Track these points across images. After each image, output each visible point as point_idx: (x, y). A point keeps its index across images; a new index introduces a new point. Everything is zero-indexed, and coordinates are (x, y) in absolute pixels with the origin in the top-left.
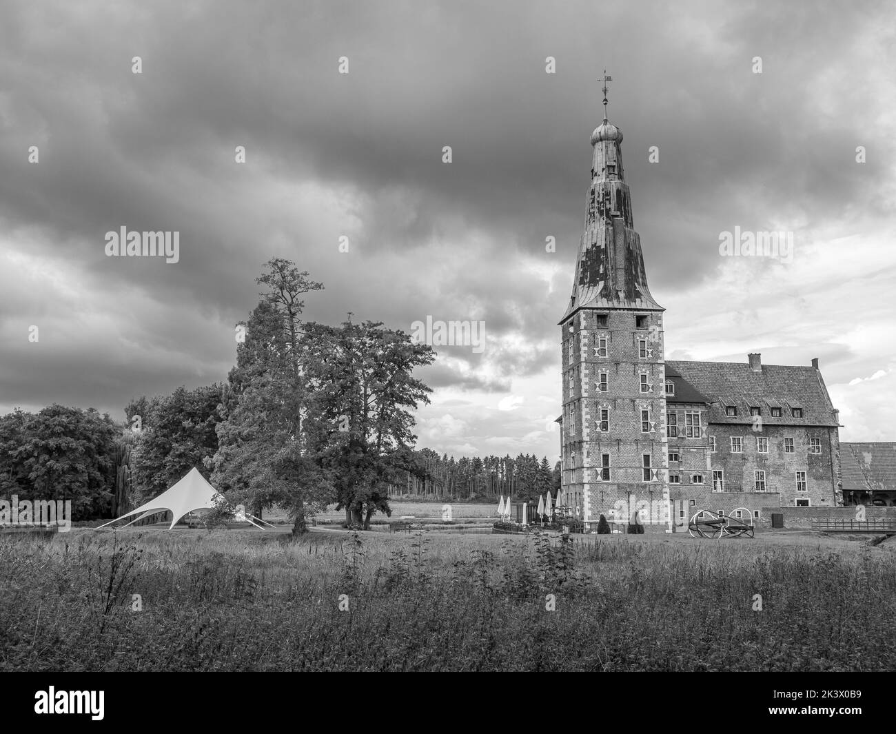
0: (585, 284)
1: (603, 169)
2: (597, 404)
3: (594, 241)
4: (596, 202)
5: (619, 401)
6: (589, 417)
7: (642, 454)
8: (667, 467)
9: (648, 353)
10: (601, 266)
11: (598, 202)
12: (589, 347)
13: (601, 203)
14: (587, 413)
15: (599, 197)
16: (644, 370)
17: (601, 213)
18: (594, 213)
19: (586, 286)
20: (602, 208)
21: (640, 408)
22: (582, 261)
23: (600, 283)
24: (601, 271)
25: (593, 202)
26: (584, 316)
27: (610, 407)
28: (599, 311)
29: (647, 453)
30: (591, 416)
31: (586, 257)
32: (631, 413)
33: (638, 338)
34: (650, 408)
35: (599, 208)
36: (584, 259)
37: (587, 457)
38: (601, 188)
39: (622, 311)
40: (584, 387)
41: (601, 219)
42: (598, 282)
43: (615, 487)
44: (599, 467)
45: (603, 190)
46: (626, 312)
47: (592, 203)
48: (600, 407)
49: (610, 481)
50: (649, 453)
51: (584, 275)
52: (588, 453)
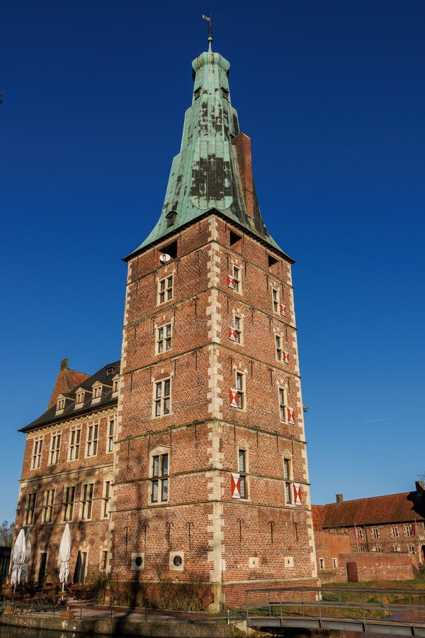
0: (200, 196)
1: (216, 90)
2: (231, 360)
3: (212, 151)
4: (209, 114)
5: (256, 364)
6: (221, 378)
7: (283, 457)
8: (308, 482)
9: (281, 310)
10: (226, 180)
11: (213, 117)
12: (222, 271)
13: (217, 118)
14: (220, 372)
15: (213, 111)
16: (278, 329)
17: (218, 128)
18: (206, 126)
19: (202, 198)
20: (218, 124)
21: (278, 383)
22: (193, 171)
23: (226, 197)
24: (227, 184)
25: (205, 114)
26: (216, 224)
27: (246, 371)
28: (232, 227)
29: (287, 457)
30: (224, 379)
31: (201, 167)
32: (268, 389)
33: (271, 284)
34: (286, 386)
35: (213, 123)
36: (197, 168)
37: (220, 451)
38: (217, 103)
39: (255, 241)
40: (216, 328)
41: (218, 134)
42: (222, 196)
43: (255, 513)
44: (236, 471)
45: (220, 106)
46: (258, 244)
47: (203, 116)
48: (235, 367)
49: (249, 500)
50: (290, 455)
51: (197, 186)
52: (221, 443)
